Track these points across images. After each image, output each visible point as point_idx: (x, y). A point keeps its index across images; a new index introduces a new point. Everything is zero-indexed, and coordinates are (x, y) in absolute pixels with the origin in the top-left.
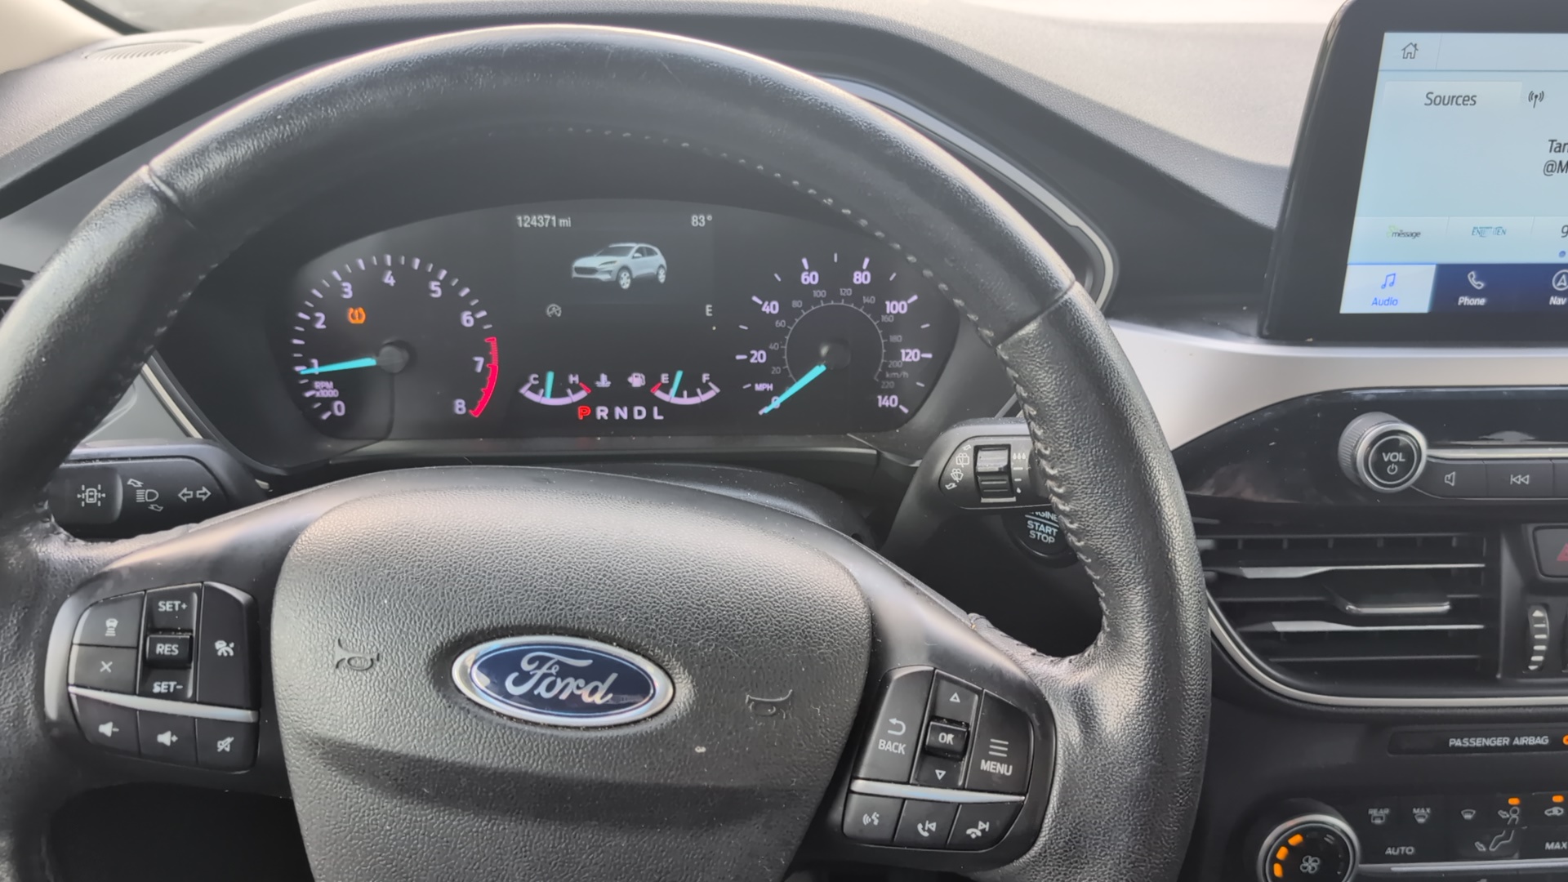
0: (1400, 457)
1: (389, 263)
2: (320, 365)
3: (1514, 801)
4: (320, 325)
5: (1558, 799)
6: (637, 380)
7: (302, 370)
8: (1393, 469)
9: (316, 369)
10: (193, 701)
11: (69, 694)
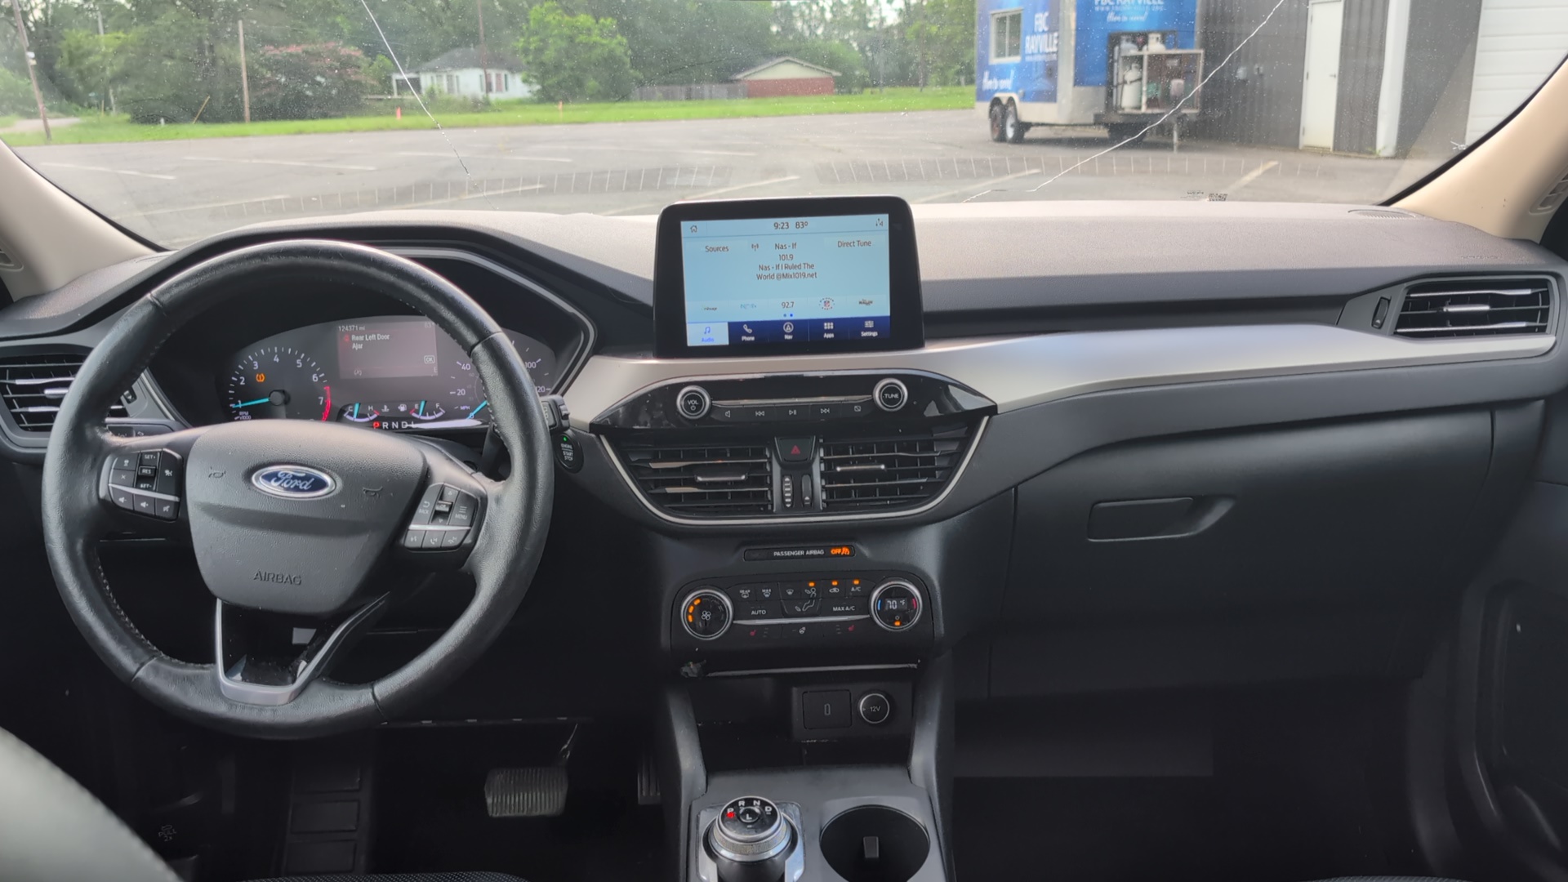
0: (695, 402)
1: (276, 351)
2: (242, 403)
3: (812, 584)
4: (242, 383)
5: (835, 583)
6: (402, 408)
7: (233, 406)
8: (693, 408)
9: (240, 405)
10: (155, 491)
11: (108, 487)
